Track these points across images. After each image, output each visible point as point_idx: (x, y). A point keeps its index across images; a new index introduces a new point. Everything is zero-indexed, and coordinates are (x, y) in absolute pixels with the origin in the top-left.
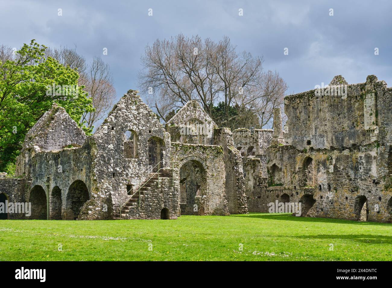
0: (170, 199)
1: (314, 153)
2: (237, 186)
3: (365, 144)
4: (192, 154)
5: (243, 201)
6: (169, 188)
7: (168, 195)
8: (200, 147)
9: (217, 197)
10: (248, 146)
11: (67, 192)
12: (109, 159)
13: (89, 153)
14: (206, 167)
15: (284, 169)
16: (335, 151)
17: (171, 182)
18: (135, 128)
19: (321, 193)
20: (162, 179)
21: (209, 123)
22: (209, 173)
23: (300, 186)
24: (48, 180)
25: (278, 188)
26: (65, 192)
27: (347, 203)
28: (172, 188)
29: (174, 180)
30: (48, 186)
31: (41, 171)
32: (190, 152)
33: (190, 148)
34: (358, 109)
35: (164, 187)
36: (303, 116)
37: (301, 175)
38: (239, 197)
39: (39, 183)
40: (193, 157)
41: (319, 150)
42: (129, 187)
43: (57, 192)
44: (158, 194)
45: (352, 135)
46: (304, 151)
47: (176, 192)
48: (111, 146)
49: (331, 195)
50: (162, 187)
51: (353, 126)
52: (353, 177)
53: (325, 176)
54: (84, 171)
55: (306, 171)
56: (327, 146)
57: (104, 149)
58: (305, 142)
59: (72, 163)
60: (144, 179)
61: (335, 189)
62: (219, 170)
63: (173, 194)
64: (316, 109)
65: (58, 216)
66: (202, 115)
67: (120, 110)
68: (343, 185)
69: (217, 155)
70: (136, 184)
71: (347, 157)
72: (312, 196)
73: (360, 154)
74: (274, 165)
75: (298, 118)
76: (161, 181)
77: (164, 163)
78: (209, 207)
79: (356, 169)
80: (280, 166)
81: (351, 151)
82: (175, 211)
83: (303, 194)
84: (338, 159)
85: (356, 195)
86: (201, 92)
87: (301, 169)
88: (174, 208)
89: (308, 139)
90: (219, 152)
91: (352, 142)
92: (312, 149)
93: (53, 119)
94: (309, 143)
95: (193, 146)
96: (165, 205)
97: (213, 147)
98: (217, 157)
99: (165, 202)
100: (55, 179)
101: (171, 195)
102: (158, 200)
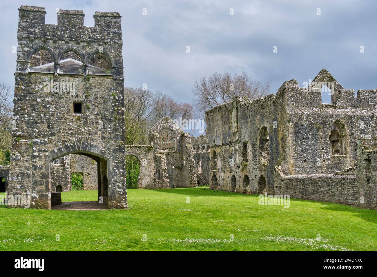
0: (63, 180)
1: (216, 148)
2: (190, 170)
3: (234, 141)
4: (129, 151)
5: (194, 179)
6: (63, 173)
7: (61, 177)
8: (135, 146)
9: (148, 178)
14: (140, 159)
16: (224, 146)
17: (64, 169)
19: (219, 174)
20: (57, 168)
21: (178, 130)
22: (142, 162)
23: (212, 170)
27: (228, 180)
28: (65, 173)
29: (66, 168)
32: (128, 150)
33: (128, 148)
35: (58, 173)
36: (212, 124)
37: (213, 162)
38: (191, 176)
40: (130, 153)
41: (218, 146)
44: (54, 177)
45: (229, 136)
46: (213, 147)
47: (67, 176)
49: (222, 175)
50: (57, 173)
51: (229, 130)
53: (220, 163)
55: (216, 159)
56: (221, 143)
61: (224, 171)
62: (149, 160)
63: (65, 177)
66: (172, 126)
68: (227, 169)
69: (148, 151)
71: (228, 150)
72: (216, 176)
73: (232, 148)
76: (56, 169)
77: (65, 158)
78: (142, 184)
81: (229, 146)
82: (67, 187)
84: (224, 152)
85: (231, 175)
87: (213, 158)
88: (66, 185)
89: (214, 139)
90: (150, 149)
91: (229, 140)
92: (216, 145)
94: (214, 141)
95: (130, 146)
96: (59, 184)
97: (145, 146)
98: (148, 152)
99: (59, 182)
101: (64, 177)
102: (54, 181)
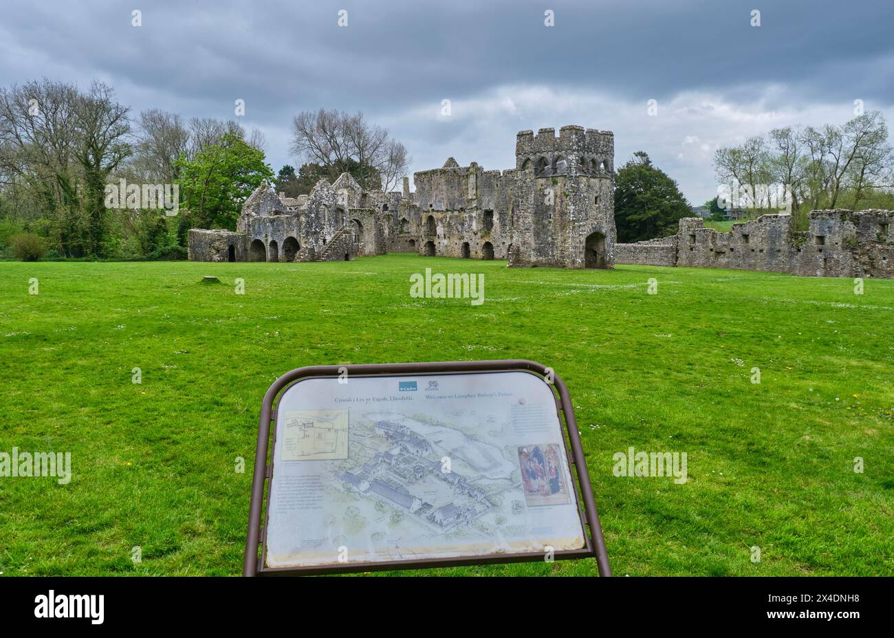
0: (350, 248)
1: (434, 213)
2: (381, 235)
3: (469, 208)
4: (353, 215)
6: (350, 241)
7: (349, 245)
8: (359, 210)
9: (371, 244)
10: (383, 204)
11: (282, 244)
12: (312, 224)
13: (298, 220)
14: (363, 224)
15: (411, 222)
16: (449, 212)
17: (350, 237)
18: (327, 203)
19: (439, 241)
20: (345, 235)
21: (358, 189)
22: (365, 228)
23: (425, 236)
24: (266, 236)
25: (407, 235)
26: (280, 245)
27: (456, 247)
30: (266, 240)
31: (260, 229)
32: (353, 213)
34: (465, 184)
36: (427, 187)
37: (426, 228)
39: (258, 238)
40: (354, 217)
41: (438, 211)
42: (324, 241)
43: (274, 244)
44: (343, 245)
45: (460, 202)
46: (428, 212)
47: (353, 243)
48: (313, 215)
49: (446, 242)
50: (345, 240)
51: (461, 196)
52: (460, 230)
53: (442, 229)
54: (295, 231)
55: (433, 225)
56: (444, 208)
57: (309, 217)
58: (429, 206)
59: (285, 225)
60: (333, 236)
61: (449, 238)
62: (371, 225)
63: (352, 245)
64: (436, 182)
65: (275, 259)
66: (353, 183)
67: (317, 191)
68: (453, 235)
70: (329, 239)
71: (457, 217)
72: (433, 242)
73: (465, 215)
74: (404, 219)
75: (424, 189)
76: (344, 237)
78: (365, 251)
79: (463, 225)
80: (408, 220)
81: (459, 212)
82: (352, 255)
83: (427, 241)
84: (450, 218)
85: (462, 241)
86: (338, 154)
89: (431, 203)
90: (371, 213)
91: (460, 206)
92: (433, 210)
93: (262, 193)
94: (431, 206)
96: (347, 252)
97: (367, 210)
98: (370, 216)
99: (347, 250)
100: (271, 236)
102: (343, 249)
